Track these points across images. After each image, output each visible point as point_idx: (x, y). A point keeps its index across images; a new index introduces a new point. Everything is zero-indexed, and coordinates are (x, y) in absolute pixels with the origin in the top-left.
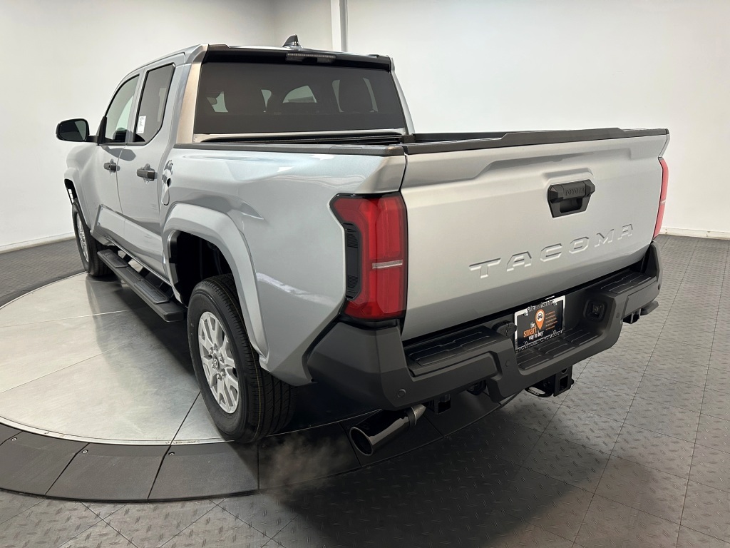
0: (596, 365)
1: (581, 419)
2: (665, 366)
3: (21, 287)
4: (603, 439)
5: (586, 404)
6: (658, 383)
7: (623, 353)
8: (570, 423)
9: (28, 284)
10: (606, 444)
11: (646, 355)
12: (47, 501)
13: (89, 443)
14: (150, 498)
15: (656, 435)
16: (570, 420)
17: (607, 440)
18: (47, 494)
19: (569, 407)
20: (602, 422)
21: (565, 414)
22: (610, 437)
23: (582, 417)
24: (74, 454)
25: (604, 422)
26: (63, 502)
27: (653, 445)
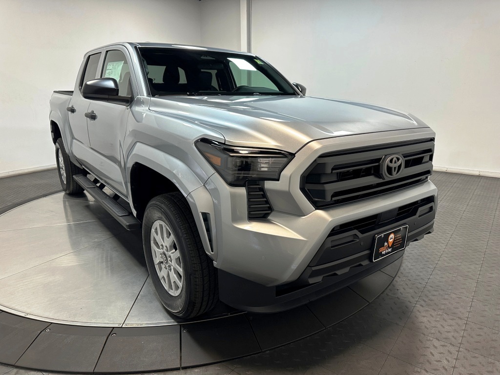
0: (439, 272)
1: (433, 316)
2: (493, 275)
3: (16, 201)
4: (452, 334)
5: (435, 304)
6: (489, 288)
7: (460, 264)
8: (425, 320)
9: (22, 199)
10: (455, 339)
11: (477, 266)
12: (15, 370)
13: (52, 323)
14: (95, 371)
15: (494, 331)
16: (424, 316)
17: (456, 335)
18: (16, 364)
19: (423, 306)
20: (450, 319)
21: (420, 312)
22: (457, 332)
23: (433, 314)
24: (39, 332)
25: (452, 319)
26: (28, 371)
27: (493, 340)
